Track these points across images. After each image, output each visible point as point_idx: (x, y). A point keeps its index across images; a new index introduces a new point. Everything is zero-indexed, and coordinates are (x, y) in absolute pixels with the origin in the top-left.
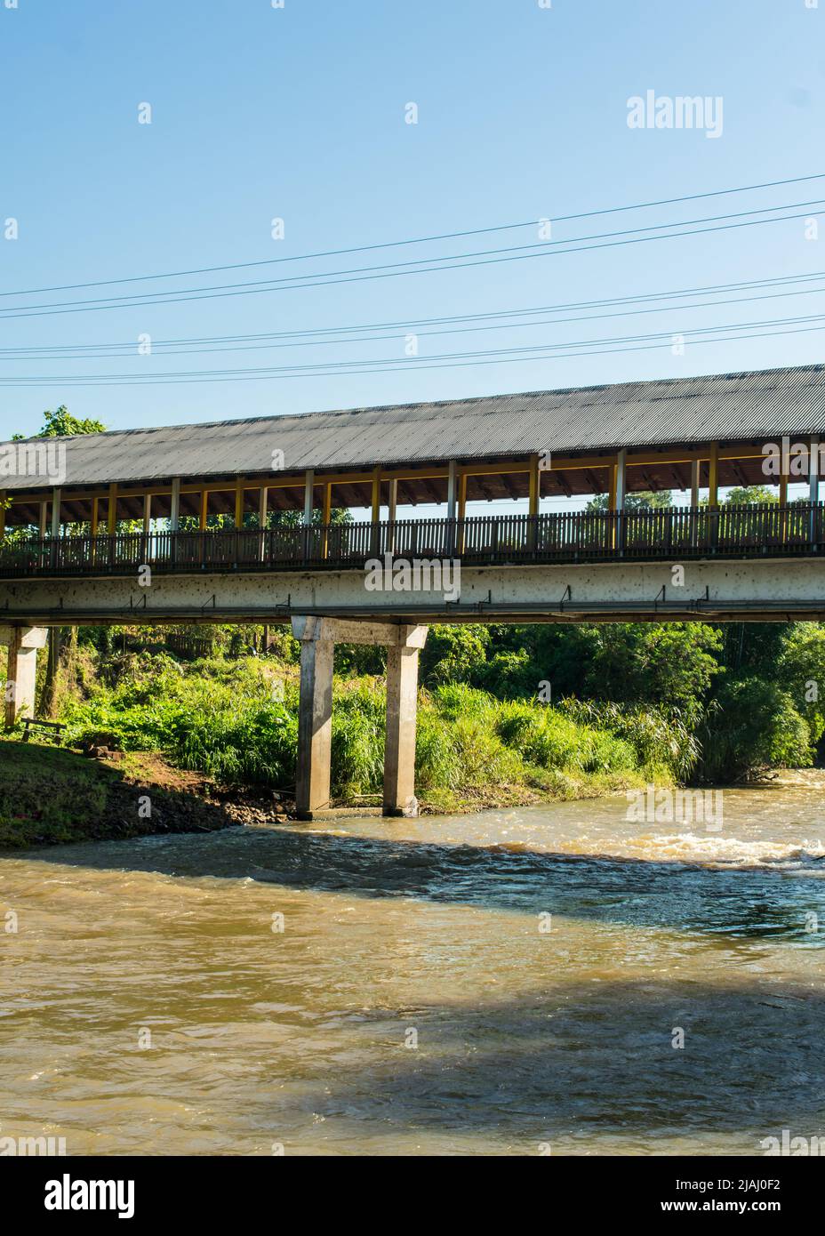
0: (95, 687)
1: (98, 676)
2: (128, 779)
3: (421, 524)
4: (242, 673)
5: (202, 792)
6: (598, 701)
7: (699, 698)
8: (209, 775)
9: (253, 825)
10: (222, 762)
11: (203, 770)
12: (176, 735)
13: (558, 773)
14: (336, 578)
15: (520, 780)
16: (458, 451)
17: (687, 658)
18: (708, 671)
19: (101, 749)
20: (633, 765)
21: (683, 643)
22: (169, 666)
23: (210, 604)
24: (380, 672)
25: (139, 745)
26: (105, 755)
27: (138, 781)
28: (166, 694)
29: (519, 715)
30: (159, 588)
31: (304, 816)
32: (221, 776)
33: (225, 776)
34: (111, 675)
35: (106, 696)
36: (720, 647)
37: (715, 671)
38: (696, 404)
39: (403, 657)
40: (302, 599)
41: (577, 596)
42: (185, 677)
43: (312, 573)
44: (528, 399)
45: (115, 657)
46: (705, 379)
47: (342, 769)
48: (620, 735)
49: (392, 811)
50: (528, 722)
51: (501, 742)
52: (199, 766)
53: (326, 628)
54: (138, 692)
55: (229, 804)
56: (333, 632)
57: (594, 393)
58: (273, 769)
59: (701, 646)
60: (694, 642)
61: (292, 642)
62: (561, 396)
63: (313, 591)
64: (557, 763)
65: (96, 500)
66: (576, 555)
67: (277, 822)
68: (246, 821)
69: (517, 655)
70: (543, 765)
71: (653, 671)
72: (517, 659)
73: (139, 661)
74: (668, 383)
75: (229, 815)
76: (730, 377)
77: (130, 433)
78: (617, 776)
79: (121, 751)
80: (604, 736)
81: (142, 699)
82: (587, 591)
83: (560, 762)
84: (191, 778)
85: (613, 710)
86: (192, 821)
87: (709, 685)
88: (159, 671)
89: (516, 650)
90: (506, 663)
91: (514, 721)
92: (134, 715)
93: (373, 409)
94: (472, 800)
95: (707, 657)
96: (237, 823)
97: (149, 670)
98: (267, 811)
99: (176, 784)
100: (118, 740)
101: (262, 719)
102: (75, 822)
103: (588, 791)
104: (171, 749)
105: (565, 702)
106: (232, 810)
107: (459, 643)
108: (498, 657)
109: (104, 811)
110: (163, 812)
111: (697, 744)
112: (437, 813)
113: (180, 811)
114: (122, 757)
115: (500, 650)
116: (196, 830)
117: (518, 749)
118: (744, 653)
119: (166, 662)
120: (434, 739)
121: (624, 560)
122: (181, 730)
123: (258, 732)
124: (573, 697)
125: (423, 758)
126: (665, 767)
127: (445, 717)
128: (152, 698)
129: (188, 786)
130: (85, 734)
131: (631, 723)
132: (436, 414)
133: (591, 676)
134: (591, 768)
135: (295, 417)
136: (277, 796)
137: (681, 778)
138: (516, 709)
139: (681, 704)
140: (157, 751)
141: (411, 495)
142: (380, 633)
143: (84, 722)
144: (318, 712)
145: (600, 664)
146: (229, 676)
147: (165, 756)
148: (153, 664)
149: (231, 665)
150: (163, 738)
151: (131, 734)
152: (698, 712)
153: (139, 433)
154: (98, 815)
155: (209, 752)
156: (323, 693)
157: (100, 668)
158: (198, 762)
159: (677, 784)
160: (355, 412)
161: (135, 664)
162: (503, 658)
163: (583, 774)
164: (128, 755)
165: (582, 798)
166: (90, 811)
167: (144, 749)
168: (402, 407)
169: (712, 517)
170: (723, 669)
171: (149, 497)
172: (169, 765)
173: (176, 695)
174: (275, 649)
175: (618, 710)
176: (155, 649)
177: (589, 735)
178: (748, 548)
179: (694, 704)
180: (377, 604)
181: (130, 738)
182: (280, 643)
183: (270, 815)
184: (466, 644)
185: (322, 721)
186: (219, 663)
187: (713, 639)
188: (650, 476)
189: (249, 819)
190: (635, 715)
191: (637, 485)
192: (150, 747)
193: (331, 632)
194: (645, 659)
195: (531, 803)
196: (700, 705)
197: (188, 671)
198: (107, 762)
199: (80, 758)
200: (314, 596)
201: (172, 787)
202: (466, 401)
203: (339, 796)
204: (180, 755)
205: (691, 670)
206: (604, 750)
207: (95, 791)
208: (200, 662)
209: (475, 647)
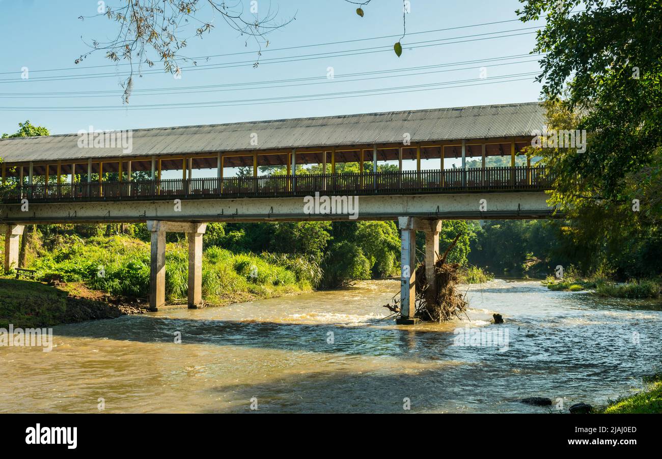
0: (43, 251)
1: (43, 246)
2: (70, 295)
3: (206, 180)
4: (113, 243)
5: (104, 300)
6: (277, 253)
7: (322, 251)
8: (107, 292)
9: (131, 314)
10: (113, 286)
11: (104, 290)
12: (90, 275)
13: (263, 287)
14: (167, 203)
15: (246, 290)
16: (222, 148)
17: (316, 233)
18: (325, 239)
19: (56, 282)
20: (294, 282)
21: (315, 227)
22: (78, 241)
23: (108, 215)
24: (176, 241)
25: (73, 279)
26: (58, 284)
27: (75, 296)
28: (78, 254)
29: (244, 261)
30: (83, 208)
31: (153, 309)
32: (112, 293)
33: (115, 292)
34: (50, 245)
35: (50, 256)
36: (331, 228)
37: (329, 239)
38: (326, 129)
39: (196, 237)
40: (151, 213)
41: (275, 211)
42: (85, 246)
43: (155, 201)
44: (252, 125)
45: (52, 237)
46: (329, 118)
47: (169, 288)
48: (288, 268)
49: (192, 306)
50: (248, 264)
51: (237, 273)
52: (102, 288)
53: (162, 226)
54: (64, 253)
55: (120, 306)
56: (165, 228)
57: (281, 123)
58: (136, 289)
59: (323, 228)
60: (319, 226)
61: (134, 228)
62: (267, 124)
63: (156, 209)
64: (261, 282)
65: (48, 166)
66: (275, 194)
67: (142, 313)
68: (128, 313)
69: (240, 232)
70: (256, 283)
71: (301, 238)
72: (240, 234)
73: (63, 239)
74: (313, 119)
75: (121, 310)
76: (339, 117)
77: (66, 136)
78: (288, 287)
79: (64, 282)
80: (281, 269)
81: (66, 257)
82: (280, 209)
83: (263, 281)
84: (98, 294)
85: (285, 257)
86: (105, 314)
87: (326, 245)
88: (73, 243)
89: (239, 230)
90: (235, 236)
91: (242, 264)
92: (66, 265)
93: (182, 127)
94: (226, 300)
95: (325, 232)
96: (125, 314)
97: (68, 243)
98: (137, 308)
99: (92, 297)
100: (62, 277)
101: (130, 266)
102: (54, 316)
103: (275, 294)
104: (88, 281)
105: (263, 254)
106: (122, 309)
107: (212, 227)
108: (231, 233)
109: (66, 311)
110: (92, 310)
111: (321, 271)
112: (212, 306)
113: (99, 309)
114: (66, 285)
115: (232, 230)
116: (108, 318)
117: (244, 276)
118: (340, 230)
119: (76, 239)
120: (208, 273)
121: (296, 196)
122: (92, 272)
123: (128, 271)
124: (267, 251)
125: (205, 281)
126: (307, 282)
127: (211, 262)
128: (71, 256)
129: (98, 297)
130: (46, 275)
131: (293, 263)
132: (211, 130)
133: (273, 241)
134: (276, 283)
135: (145, 130)
136: (139, 301)
137: (315, 287)
138: (242, 258)
139: (314, 253)
140: (81, 282)
141: (198, 165)
142: (186, 227)
143: (44, 269)
144: (159, 263)
145: (278, 236)
146: (106, 245)
147: (85, 284)
148: (70, 240)
149: (107, 240)
150: (84, 276)
151: (69, 274)
152: (322, 257)
153: (70, 136)
154: (63, 312)
155: (106, 282)
156: (161, 254)
157: (44, 242)
158: (101, 286)
159: (313, 290)
160: (173, 129)
161: (61, 240)
162: (233, 234)
163: (273, 286)
164: (69, 284)
165: (273, 297)
166: (60, 311)
167: (75, 281)
168: (194, 127)
169: (333, 178)
170: (332, 238)
171: (74, 165)
172: (88, 288)
173: (83, 254)
174: (127, 232)
175: (287, 257)
176: (70, 233)
177: (276, 269)
178: (348, 191)
179: (320, 254)
180: (186, 215)
181: (68, 276)
182: (129, 229)
183: (139, 310)
184: (216, 228)
185: (161, 267)
186: (101, 238)
187: (328, 224)
188: (304, 157)
189: (129, 312)
190: (294, 259)
191: (299, 162)
192: (78, 280)
193: (164, 227)
194: (297, 234)
195: (252, 300)
196: (322, 254)
197: (87, 243)
198: (59, 288)
199: (47, 286)
200: (157, 211)
201: (90, 298)
202: (224, 125)
203: (168, 301)
204: (93, 283)
205: (318, 238)
206: (282, 275)
207: (60, 302)
208: (92, 238)
209: (220, 229)
